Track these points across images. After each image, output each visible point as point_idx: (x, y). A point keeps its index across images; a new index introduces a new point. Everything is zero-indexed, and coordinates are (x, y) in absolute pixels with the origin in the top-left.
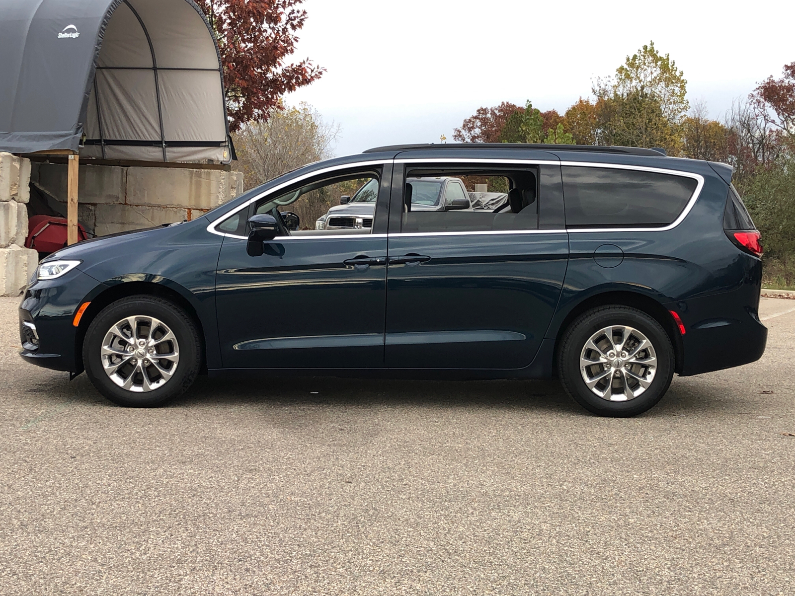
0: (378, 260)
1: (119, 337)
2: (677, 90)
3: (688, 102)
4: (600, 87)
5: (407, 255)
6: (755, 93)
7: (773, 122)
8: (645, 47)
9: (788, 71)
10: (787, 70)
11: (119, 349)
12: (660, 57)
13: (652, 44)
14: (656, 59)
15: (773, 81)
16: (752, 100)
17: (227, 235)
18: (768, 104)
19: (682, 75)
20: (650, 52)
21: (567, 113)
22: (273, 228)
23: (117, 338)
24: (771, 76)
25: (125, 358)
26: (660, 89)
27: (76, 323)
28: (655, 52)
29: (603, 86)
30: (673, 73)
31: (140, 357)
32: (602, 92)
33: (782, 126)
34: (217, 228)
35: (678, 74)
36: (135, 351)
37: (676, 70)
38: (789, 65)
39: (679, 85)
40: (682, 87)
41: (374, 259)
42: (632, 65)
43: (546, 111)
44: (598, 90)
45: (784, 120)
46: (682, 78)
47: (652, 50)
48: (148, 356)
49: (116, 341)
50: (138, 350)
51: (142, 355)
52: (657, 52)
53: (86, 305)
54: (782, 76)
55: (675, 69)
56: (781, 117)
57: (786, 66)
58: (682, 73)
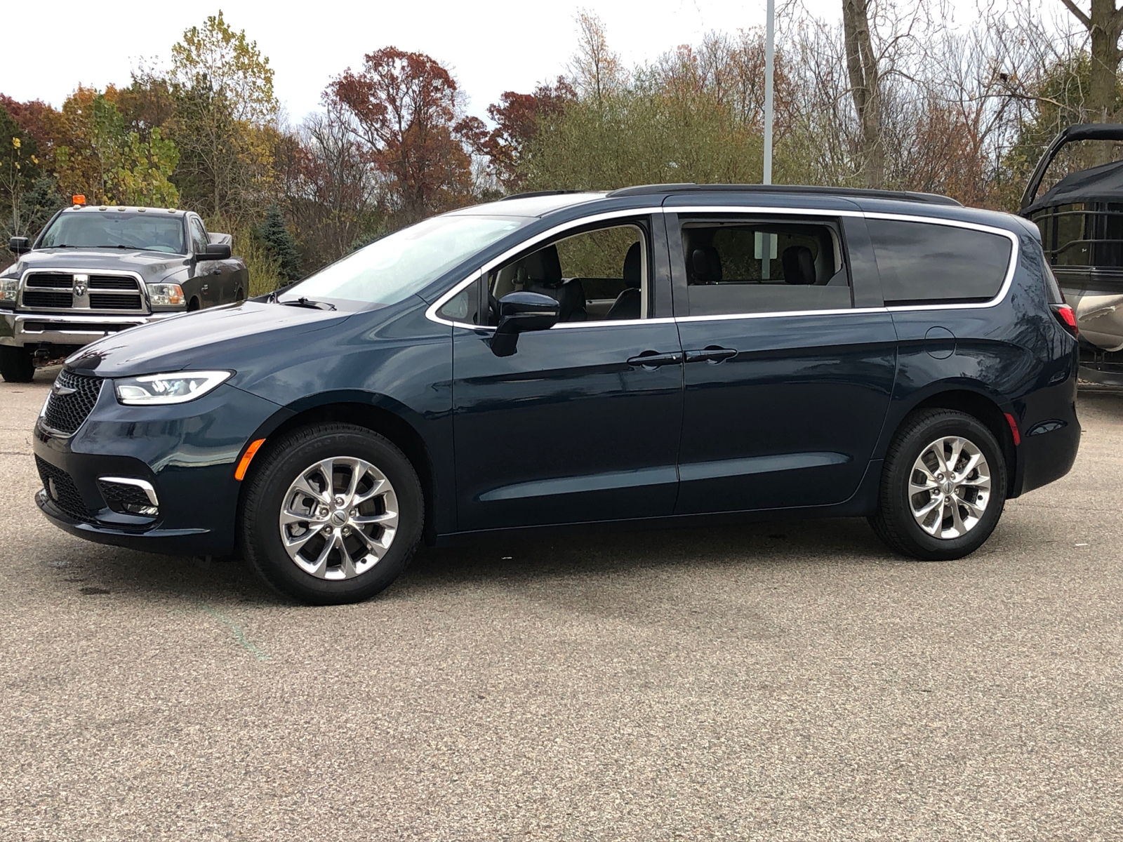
0: (674, 358)
1: (304, 493)
2: (260, 82)
3: (277, 101)
4: (143, 71)
5: (706, 349)
6: (329, 91)
7: (354, 131)
8: (212, 19)
9: (370, 63)
10: (367, 62)
11: (302, 512)
12: (233, 33)
13: (221, 14)
14: (227, 37)
15: (352, 76)
16: (325, 99)
17: (457, 324)
18: (345, 106)
19: (267, 63)
20: (216, 23)
21: (65, 107)
22: (554, 313)
23: (299, 495)
24: (349, 69)
25: (313, 528)
26: (236, 82)
27: (240, 474)
28: (225, 26)
29: (147, 71)
30: (255, 58)
31: (338, 524)
32: (146, 78)
33: (366, 137)
34: (438, 313)
35: (261, 60)
36: (330, 514)
37: (259, 55)
38: (371, 54)
39: (263, 76)
40: (268, 80)
41: (668, 356)
42: (190, 41)
43: (26, 101)
44: (139, 75)
45: (368, 129)
46: (268, 67)
47: (221, 23)
48: (351, 522)
49: (299, 500)
50: (336, 513)
51: (341, 520)
52: (229, 27)
53: (257, 444)
54: (362, 70)
55: (257, 53)
56: (364, 125)
57: (367, 56)
58: (267, 60)
